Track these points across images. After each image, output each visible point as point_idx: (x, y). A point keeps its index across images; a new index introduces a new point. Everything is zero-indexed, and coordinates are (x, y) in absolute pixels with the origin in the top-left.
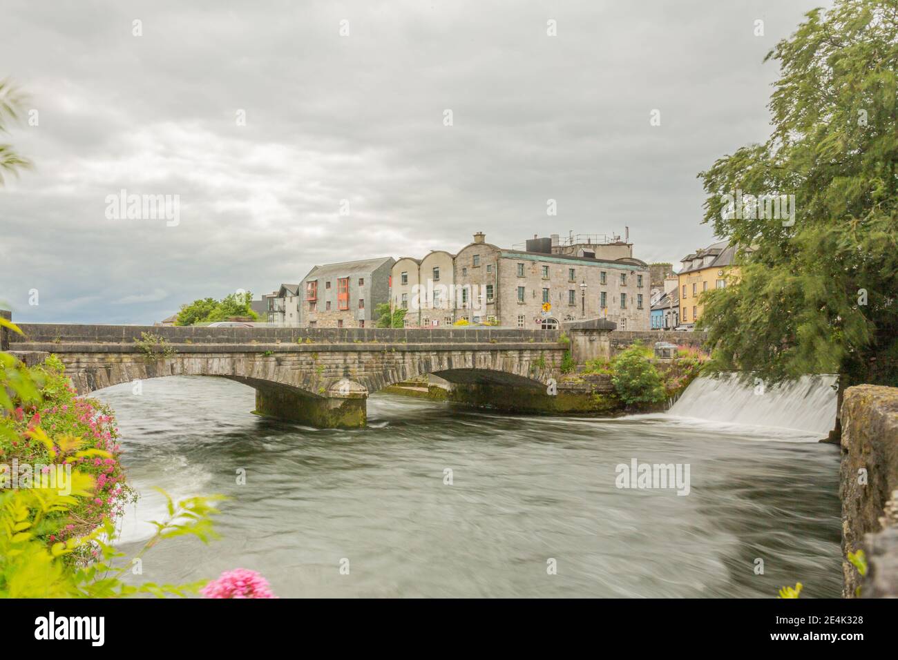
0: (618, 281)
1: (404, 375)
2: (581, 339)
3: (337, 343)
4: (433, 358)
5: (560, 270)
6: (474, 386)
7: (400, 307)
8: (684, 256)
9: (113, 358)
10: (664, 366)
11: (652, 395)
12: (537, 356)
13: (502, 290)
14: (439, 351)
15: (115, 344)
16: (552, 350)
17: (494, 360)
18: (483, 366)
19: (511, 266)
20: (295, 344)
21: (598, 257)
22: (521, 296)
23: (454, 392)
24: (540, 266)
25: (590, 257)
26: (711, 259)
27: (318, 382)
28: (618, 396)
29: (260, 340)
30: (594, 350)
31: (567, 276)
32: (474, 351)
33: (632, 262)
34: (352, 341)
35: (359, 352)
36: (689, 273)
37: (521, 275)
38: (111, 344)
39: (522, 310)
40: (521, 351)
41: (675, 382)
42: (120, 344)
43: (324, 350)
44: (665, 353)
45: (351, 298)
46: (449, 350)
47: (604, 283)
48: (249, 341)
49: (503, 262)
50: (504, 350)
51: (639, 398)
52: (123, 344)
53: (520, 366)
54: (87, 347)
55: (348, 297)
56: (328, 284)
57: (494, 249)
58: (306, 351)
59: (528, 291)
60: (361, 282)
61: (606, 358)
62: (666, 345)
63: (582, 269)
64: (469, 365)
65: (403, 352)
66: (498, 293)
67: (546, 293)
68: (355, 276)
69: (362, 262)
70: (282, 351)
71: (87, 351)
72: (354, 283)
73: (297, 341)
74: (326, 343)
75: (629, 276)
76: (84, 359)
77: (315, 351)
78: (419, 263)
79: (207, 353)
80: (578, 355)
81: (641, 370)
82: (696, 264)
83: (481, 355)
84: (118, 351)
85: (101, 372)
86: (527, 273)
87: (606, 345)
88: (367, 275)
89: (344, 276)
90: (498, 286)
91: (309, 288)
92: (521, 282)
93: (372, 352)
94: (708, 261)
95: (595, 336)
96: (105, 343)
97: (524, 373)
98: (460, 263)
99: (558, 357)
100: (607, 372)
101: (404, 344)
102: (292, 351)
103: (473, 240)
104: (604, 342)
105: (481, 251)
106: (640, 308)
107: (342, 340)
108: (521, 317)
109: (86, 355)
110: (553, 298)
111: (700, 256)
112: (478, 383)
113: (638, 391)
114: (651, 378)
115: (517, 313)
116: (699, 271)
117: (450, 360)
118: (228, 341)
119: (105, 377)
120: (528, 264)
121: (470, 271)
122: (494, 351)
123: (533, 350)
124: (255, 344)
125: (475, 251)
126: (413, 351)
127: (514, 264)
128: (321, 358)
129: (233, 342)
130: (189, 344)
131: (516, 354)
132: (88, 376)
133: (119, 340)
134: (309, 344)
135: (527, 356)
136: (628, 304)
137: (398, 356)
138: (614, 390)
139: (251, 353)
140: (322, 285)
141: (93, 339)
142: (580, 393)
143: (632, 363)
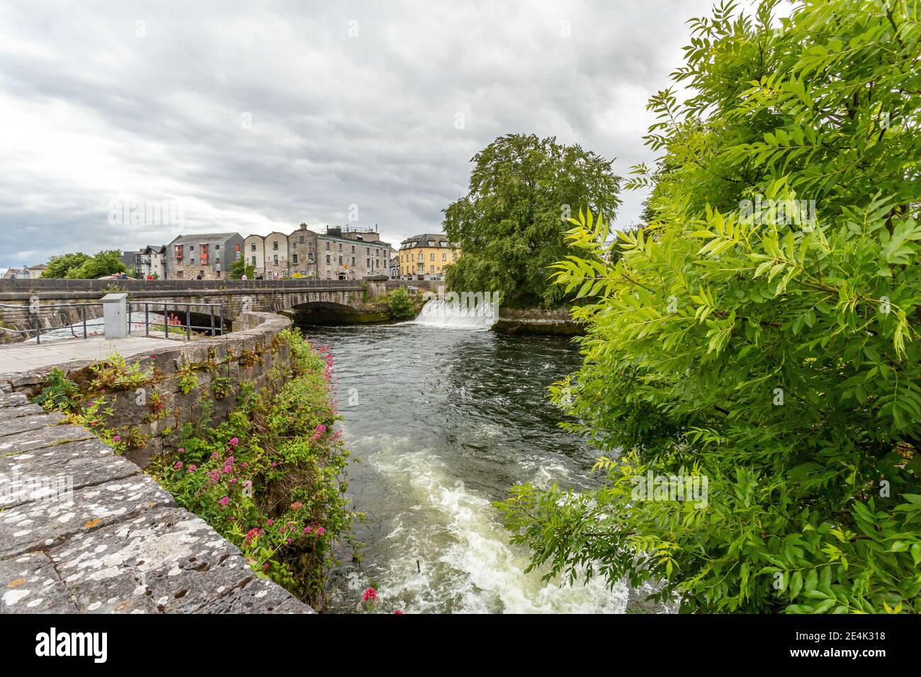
0: (375, 253)
1: (283, 306)
2: (373, 285)
3: (244, 289)
4: (299, 296)
5: (347, 246)
6: (310, 311)
7: (250, 264)
8: (402, 241)
9: (82, 302)
10: (413, 298)
11: (409, 312)
12: (351, 294)
13: (318, 256)
14: (302, 292)
15: (84, 292)
16: (359, 291)
17: (331, 296)
18: (325, 300)
19: (322, 243)
20: (217, 290)
21: (364, 240)
22: (328, 261)
23: (297, 314)
24: (337, 244)
25: (360, 240)
26: (415, 243)
27: (232, 313)
28: (391, 313)
29: (194, 288)
30: (378, 290)
31: (351, 249)
32: (320, 292)
33: (381, 243)
34: (252, 287)
35: (257, 294)
36: (404, 249)
37: (328, 249)
38: (81, 292)
39: (329, 268)
40: (344, 291)
41: (418, 305)
42: (89, 292)
43: (236, 293)
44: (413, 292)
45: (210, 257)
46: (307, 292)
47: (368, 254)
48: (186, 289)
49: (318, 241)
50: (335, 291)
51: (403, 314)
52: (90, 292)
53: (344, 300)
54: (61, 295)
55: (208, 256)
56: (192, 248)
57: (313, 234)
58: (224, 294)
59: (332, 258)
60: (218, 247)
61: (384, 294)
62: (413, 288)
63: (358, 246)
64: (318, 300)
65: (282, 294)
66: (316, 258)
67: (341, 258)
68: (213, 243)
69: (217, 234)
70: (210, 294)
71: (62, 298)
72: (212, 248)
73: (218, 288)
74: (237, 289)
75: (380, 251)
76: (58, 304)
77: (230, 294)
78: (264, 238)
79: (156, 297)
80: (372, 294)
81: (404, 300)
82: (408, 245)
83: (324, 294)
84: (87, 297)
85: (73, 312)
86: (331, 247)
87: (384, 288)
88: (222, 243)
89: (205, 243)
90: (316, 255)
91: (177, 249)
92: (328, 253)
93: (264, 294)
94: (414, 244)
95: (379, 284)
96: (75, 292)
97: (345, 303)
98: (292, 241)
99: (361, 294)
100: (386, 302)
101: (282, 289)
102: (216, 294)
103: (299, 228)
104: (383, 286)
105: (305, 234)
106: (385, 267)
107: (246, 287)
108: (329, 271)
109: (59, 301)
110: (344, 262)
111: (410, 241)
112: (313, 309)
113: (401, 311)
114: (407, 304)
115: (326, 269)
116: (409, 249)
117: (307, 298)
118: (171, 289)
119: (76, 315)
120: (331, 243)
121: (298, 245)
122: (330, 292)
123: (350, 291)
124: (190, 291)
125: (301, 234)
126: (288, 293)
127: (324, 242)
128: (234, 298)
129: (175, 289)
130: (143, 291)
131: (341, 294)
132: (62, 316)
133: (87, 289)
134: (226, 290)
135: (347, 294)
136: (380, 264)
137: (279, 296)
138: (389, 310)
139: (188, 296)
140: (186, 249)
141: (66, 289)
142: (374, 312)
143: (399, 297)
